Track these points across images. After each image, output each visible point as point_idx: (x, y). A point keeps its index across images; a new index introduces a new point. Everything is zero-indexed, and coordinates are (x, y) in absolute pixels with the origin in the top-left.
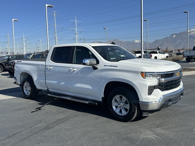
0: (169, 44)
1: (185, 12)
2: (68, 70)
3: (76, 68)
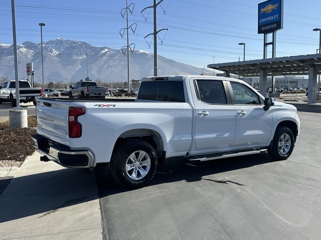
3: (246, 110)
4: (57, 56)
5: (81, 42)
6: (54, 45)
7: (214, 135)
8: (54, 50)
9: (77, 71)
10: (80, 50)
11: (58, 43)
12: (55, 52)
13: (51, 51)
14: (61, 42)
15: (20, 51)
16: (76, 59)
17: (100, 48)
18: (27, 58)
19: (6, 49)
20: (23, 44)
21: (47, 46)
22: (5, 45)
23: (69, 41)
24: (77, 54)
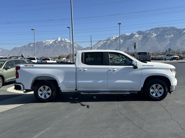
0: (27, 52)
1: (33, 30)
2: (107, 70)
3: (116, 68)
4: (155, 37)
5: (170, 27)
6: (154, 31)
7: (91, 81)
8: (153, 34)
9: (167, 45)
10: (170, 32)
11: (156, 30)
12: (155, 35)
13: (152, 35)
14: (158, 29)
15: (135, 37)
16: (167, 38)
17: (183, 29)
18: (139, 40)
19: (128, 36)
20: (137, 32)
21: (150, 32)
22: (128, 34)
23: (163, 27)
24: (167, 35)
